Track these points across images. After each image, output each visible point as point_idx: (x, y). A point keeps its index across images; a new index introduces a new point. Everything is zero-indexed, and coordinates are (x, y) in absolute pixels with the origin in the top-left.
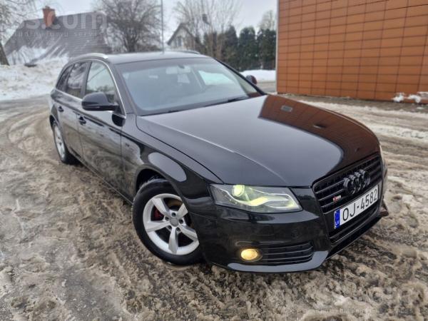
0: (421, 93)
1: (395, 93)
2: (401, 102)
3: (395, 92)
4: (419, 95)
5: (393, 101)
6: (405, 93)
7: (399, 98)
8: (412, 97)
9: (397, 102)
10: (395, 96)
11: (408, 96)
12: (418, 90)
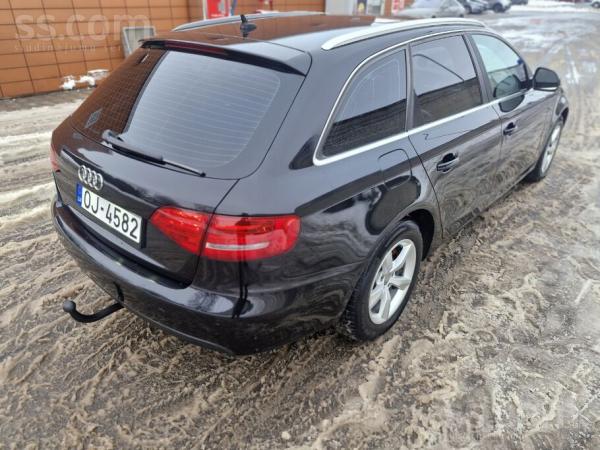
0: (92, 72)
1: (60, 78)
2: (74, 88)
3: (61, 76)
4: (91, 75)
5: (63, 90)
6: (74, 75)
7: (70, 84)
8: (84, 79)
9: (69, 90)
10: (62, 83)
11: (78, 79)
12: (87, 69)
